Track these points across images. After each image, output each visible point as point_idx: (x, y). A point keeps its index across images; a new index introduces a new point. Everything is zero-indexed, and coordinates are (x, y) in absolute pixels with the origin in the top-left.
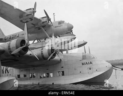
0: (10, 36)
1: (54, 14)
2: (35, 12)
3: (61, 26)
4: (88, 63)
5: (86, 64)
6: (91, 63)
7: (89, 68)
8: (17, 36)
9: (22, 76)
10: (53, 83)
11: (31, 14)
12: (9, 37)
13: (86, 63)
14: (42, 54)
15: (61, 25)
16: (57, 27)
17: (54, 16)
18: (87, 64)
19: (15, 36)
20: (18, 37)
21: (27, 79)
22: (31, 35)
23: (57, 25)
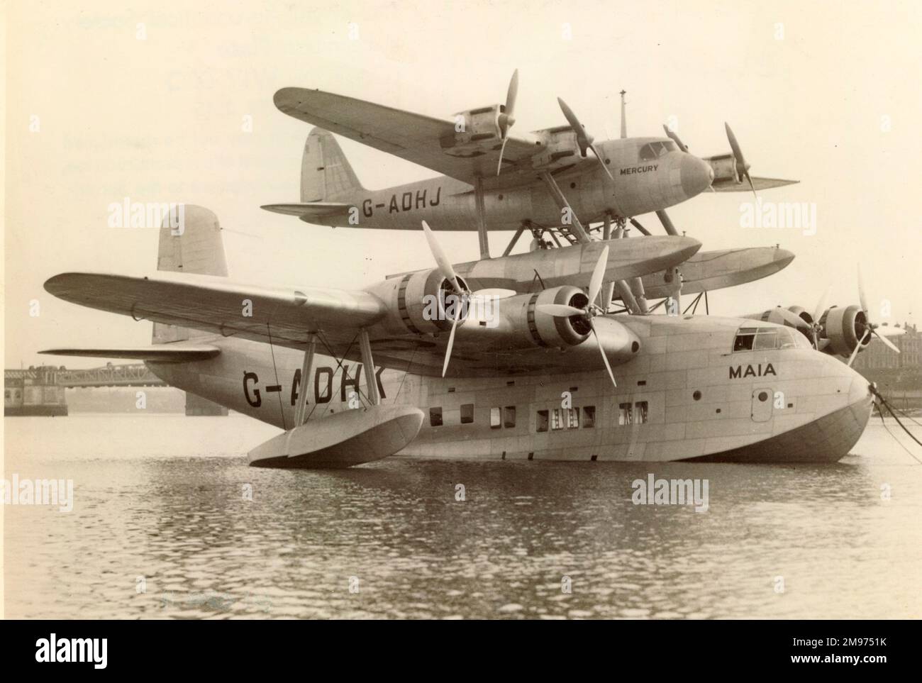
0: (394, 199)
1: (623, 93)
2: (511, 124)
3: (649, 168)
4: (757, 373)
5: (747, 373)
6: (770, 370)
7: (757, 395)
8: (427, 202)
9: (452, 416)
10: (594, 458)
11: (491, 136)
12: (388, 204)
13: (750, 367)
14: (531, 321)
15: (652, 163)
16: (634, 170)
17: (624, 104)
18: (753, 373)
19: (418, 199)
20: (432, 204)
21: (476, 434)
22: (503, 202)
23: (633, 160)
